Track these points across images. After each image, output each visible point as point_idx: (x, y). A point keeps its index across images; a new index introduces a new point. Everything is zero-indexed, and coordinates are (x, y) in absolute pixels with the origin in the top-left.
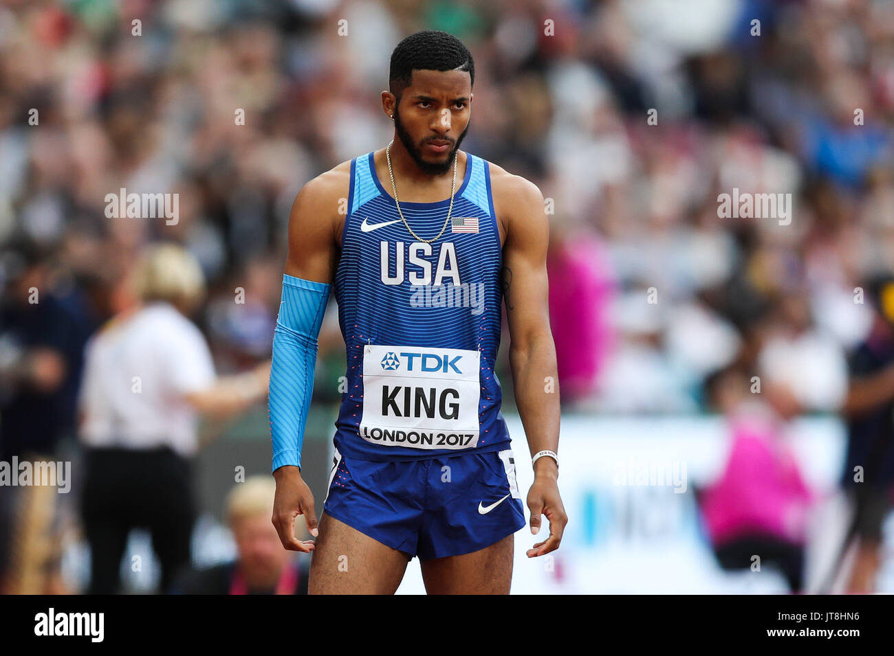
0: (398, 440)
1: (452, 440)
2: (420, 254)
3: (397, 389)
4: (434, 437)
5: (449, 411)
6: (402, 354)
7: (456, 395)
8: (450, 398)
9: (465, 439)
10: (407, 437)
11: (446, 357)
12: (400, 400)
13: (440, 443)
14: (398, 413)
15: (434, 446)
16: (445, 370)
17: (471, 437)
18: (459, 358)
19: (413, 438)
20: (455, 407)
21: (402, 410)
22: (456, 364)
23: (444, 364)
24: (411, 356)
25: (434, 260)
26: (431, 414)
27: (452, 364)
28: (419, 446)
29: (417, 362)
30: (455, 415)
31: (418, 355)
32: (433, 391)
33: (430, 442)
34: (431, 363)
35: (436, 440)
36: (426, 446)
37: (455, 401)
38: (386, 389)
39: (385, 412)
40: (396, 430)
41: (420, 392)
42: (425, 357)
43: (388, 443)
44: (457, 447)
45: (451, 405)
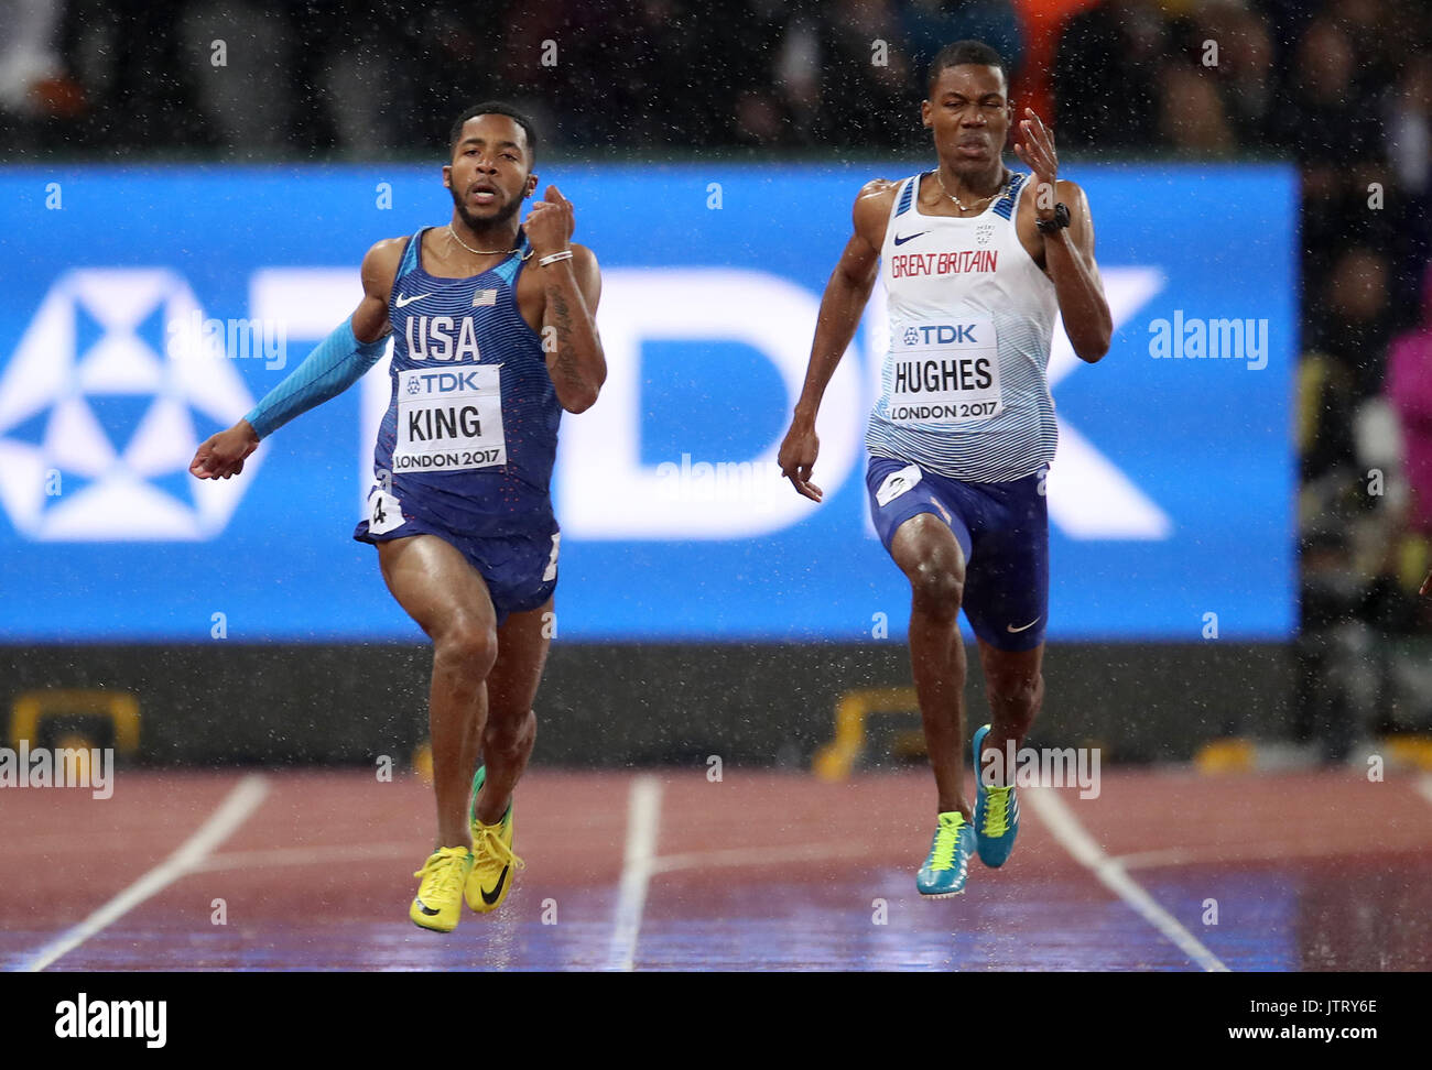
0: (425, 466)
1: (479, 457)
2: (442, 328)
3: (420, 412)
4: (460, 456)
5: (471, 429)
6: (423, 377)
7: (475, 413)
8: (469, 416)
9: (492, 455)
10: (433, 461)
11: (461, 374)
12: (422, 424)
13: (467, 463)
14: (422, 438)
15: (461, 466)
16: (462, 389)
17: (497, 451)
18: (473, 374)
19: (439, 460)
20: (476, 423)
21: (426, 435)
22: (471, 381)
23: (460, 382)
24: (429, 378)
25: (455, 334)
26: (453, 433)
27: (468, 381)
28: (445, 468)
29: (435, 382)
30: (478, 432)
31: (435, 376)
32: (452, 410)
33: (456, 462)
34: (448, 382)
35: (462, 460)
36: (453, 467)
37: (475, 418)
40: (422, 455)
41: (439, 413)
42: (442, 376)
43: (417, 469)
44: (485, 464)
45: (472, 423)
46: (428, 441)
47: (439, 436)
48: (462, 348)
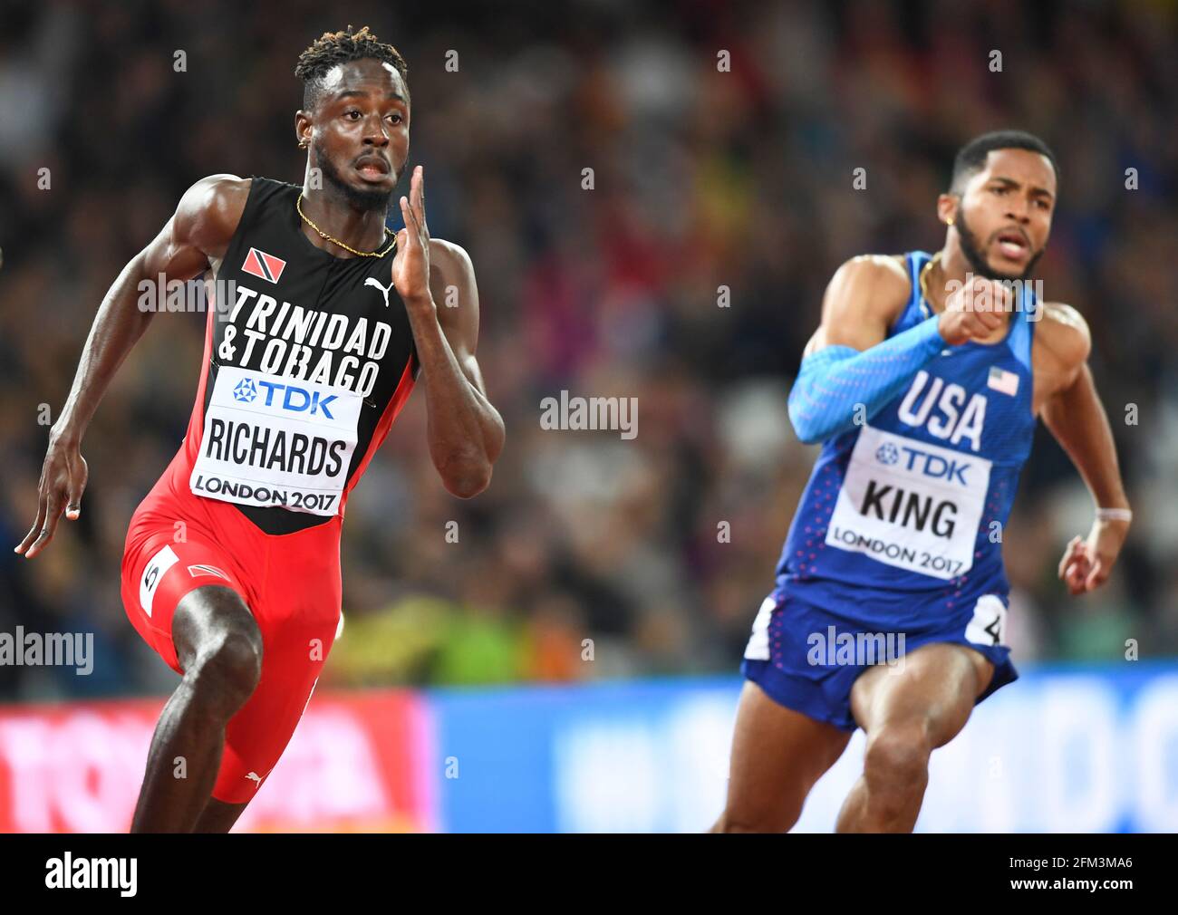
5: (942, 527)
6: (905, 449)
13: (924, 564)
15: (915, 567)
20: (951, 524)
23: (950, 470)
24: (914, 453)
29: (920, 462)
30: (949, 533)
31: (922, 454)
33: (911, 559)
35: (919, 559)
38: (872, 485)
39: (864, 511)
46: (885, 524)
47: (905, 523)
48: (963, 430)
